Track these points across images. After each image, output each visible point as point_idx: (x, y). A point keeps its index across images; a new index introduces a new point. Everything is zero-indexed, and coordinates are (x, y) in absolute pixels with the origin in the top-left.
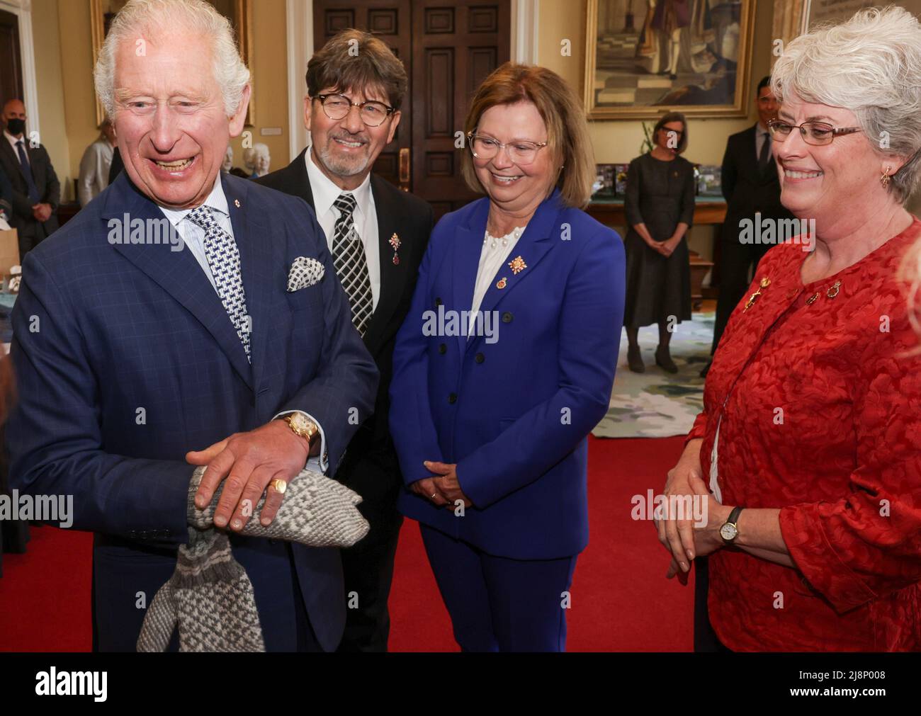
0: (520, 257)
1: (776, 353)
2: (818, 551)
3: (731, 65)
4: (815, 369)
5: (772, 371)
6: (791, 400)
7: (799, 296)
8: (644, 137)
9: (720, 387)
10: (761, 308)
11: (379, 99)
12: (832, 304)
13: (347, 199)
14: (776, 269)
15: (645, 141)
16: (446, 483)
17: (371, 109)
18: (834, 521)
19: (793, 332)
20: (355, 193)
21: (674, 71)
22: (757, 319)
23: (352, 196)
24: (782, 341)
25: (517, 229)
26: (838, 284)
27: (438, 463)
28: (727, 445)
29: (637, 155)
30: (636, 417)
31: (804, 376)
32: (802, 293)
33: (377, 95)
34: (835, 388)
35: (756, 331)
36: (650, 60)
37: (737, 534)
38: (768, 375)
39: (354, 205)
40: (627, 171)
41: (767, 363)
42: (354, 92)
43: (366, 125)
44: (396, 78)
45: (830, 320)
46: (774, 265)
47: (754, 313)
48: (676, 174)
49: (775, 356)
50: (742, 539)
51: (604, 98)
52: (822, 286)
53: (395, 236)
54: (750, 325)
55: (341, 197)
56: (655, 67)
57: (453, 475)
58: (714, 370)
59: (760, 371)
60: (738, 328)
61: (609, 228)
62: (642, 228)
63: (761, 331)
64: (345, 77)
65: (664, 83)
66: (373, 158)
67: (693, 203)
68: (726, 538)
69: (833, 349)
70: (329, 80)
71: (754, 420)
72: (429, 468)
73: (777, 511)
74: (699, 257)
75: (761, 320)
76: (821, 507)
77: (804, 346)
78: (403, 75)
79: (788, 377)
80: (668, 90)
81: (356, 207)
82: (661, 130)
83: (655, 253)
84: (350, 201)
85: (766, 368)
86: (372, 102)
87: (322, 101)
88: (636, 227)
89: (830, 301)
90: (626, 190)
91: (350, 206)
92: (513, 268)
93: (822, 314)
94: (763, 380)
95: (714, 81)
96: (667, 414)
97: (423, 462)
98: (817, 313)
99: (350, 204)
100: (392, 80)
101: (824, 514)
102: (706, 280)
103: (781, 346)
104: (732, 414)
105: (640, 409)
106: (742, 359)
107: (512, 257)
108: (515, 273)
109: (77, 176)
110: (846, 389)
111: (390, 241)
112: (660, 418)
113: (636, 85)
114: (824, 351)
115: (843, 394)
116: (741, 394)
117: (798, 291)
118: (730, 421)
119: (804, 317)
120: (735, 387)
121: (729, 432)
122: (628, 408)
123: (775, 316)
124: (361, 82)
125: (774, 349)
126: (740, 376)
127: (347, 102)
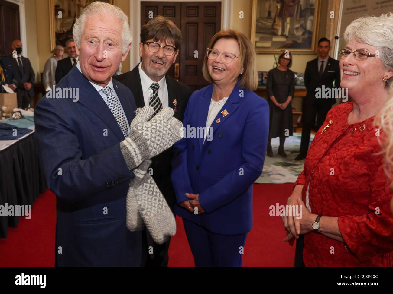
0: (226, 110)
1: (337, 153)
2: (355, 236)
3: (310, 33)
4: (355, 161)
5: (335, 160)
6: (343, 173)
7: (347, 129)
8: (275, 61)
9: (311, 165)
10: (329, 133)
11: (172, 45)
12: (361, 133)
13: (156, 85)
14: (335, 117)
15: (275, 63)
16: (194, 202)
17: (168, 49)
18: (362, 225)
19: (345, 144)
20: (159, 82)
21: (287, 35)
22: (328, 137)
23: (158, 84)
24: (340, 147)
25: (224, 98)
26: (364, 125)
27: (191, 194)
28: (314, 189)
29: (272, 68)
30: (270, 175)
31: (350, 163)
32: (348, 128)
33: (171, 43)
34: (363, 169)
35: (327, 142)
36: (277, 30)
37: (319, 227)
38: (333, 162)
39: (159, 87)
40: (268, 74)
41: (333, 156)
42: (161, 41)
43: (165, 55)
44: (178, 36)
45: (361, 140)
46: (335, 115)
47: (326, 135)
48: (287, 76)
49: (336, 154)
50: (321, 229)
51: (259, 45)
52: (357, 126)
53: (175, 100)
54: (325, 139)
55: (153, 84)
56: (280, 33)
57: (197, 199)
58: (308, 158)
59: (330, 159)
60: (319, 141)
61: (262, 98)
62: (273, 98)
63: (330, 142)
64: (158, 35)
65: (283, 39)
66: (167, 69)
67: (294, 88)
68: (314, 229)
69: (363, 153)
70: (151, 36)
71: (327, 180)
72: (188, 196)
73: (337, 218)
74: (297, 110)
75: (330, 138)
76: (356, 218)
77: (350, 150)
78: (181, 35)
79: (342, 163)
80: (284, 42)
81: (159, 88)
82: (282, 58)
83: (278, 108)
84: (157, 86)
85: (332, 158)
86: (168, 46)
87: (148, 45)
88: (271, 98)
89: (361, 132)
90: (267, 83)
91: (157, 88)
92: (223, 114)
93: (357, 137)
94: (331, 163)
95: (303, 39)
96: (283, 174)
97: (185, 194)
98: (355, 137)
99: (157, 87)
100: (176, 37)
101: (358, 221)
102: (299, 120)
103: (339, 150)
104: (316, 176)
105: (271, 172)
106: (321, 154)
107: (223, 109)
108: (224, 116)
109: (42, 72)
110: (367, 169)
111: (173, 102)
112: (279, 176)
113: (271, 40)
114: (359, 153)
115: (366, 171)
116: (321, 168)
117: (347, 127)
118: (315, 180)
119: (349, 138)
120: (318, 165)
121: (314, 184)
122: (266, 171)
123: (337, 136)
124: (164, 38)
125: (336, 151)
126: (320, 161)
127: (158, 45)
